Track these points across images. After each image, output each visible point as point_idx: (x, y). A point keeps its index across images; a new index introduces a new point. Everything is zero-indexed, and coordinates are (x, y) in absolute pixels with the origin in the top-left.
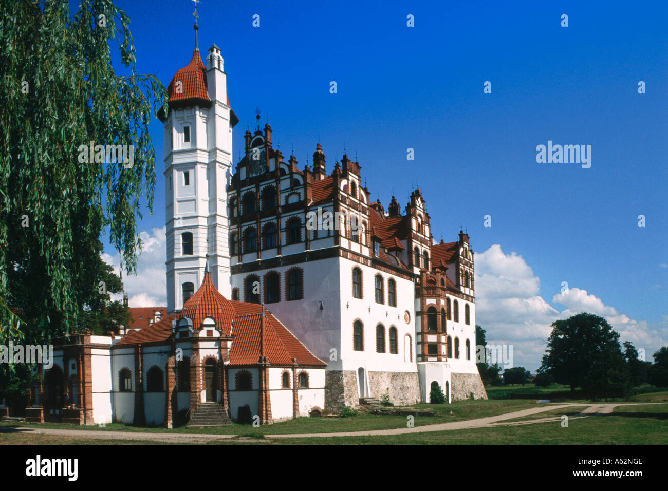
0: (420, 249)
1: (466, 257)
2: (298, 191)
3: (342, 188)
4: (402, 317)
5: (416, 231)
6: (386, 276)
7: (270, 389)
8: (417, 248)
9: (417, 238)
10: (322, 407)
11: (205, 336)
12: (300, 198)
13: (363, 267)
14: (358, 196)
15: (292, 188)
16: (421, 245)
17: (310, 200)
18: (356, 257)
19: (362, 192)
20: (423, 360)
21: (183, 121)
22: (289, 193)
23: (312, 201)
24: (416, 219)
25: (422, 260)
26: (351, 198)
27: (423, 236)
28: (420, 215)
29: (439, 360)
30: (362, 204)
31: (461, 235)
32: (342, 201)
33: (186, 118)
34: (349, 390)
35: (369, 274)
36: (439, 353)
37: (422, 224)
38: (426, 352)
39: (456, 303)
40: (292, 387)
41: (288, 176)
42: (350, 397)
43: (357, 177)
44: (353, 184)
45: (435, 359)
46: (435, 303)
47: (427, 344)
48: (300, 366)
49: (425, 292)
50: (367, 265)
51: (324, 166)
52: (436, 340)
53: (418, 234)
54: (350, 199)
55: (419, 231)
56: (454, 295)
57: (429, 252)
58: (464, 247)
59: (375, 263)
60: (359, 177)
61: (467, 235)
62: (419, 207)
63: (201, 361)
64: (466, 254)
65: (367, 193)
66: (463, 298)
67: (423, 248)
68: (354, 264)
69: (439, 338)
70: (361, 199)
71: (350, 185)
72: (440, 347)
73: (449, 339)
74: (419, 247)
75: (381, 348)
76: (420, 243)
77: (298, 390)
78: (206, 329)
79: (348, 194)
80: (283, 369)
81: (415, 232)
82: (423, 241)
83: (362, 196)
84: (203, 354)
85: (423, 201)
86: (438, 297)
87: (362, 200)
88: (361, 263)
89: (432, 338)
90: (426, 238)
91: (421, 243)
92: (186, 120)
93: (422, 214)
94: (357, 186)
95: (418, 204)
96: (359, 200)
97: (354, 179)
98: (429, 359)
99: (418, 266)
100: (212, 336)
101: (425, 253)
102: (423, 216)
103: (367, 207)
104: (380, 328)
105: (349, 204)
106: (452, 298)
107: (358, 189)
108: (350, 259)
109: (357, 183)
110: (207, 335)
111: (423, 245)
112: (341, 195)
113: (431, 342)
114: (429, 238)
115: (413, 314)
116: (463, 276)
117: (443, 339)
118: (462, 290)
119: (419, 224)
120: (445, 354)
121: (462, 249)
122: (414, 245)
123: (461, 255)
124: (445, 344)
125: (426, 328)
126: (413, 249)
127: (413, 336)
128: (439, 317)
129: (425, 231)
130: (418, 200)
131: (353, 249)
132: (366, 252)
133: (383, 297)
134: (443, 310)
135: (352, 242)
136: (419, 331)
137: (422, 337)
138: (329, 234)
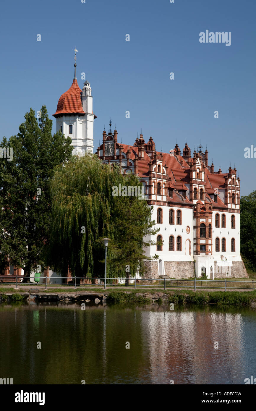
0: (198, 188)
1: (233, 184)
2: (131, 168)
3: (153, 170)
4: (185, 230)
8: (196, 189)
9: (196, 183)
12: (132, 172)
13: (162, 207)
14: (161, 171)
15: (128, 166)
18: (159, 203)
19: (164, 168)
20: (197, 254)
22: (126, 168)
24: (196, 171)
25: (198, 195)
26: (158, 173)
27: (200, 180)
28: (198, 168)
29: (207, 255)
30: (164, 174)
31: (230, 170)
32: (153, 177)
34: (154, 271)
35: (166, 210)
36: (206, 251)
37: (200, 173)
38: (199, 249)
39: (224, 216)
41: (126, 160)
42: (154, 274)
43: (161, 162)
44: (159, 166)
45: (204, 254)
46: (204, 221)
47: (199, 245)
49: (199, 215)
50: (165, 206)
52: (205, 243)
53: (197, 180)
55: (197, 178)
56: (223, 211)
57: (204, 188)
58: (231, 178)
59: (169, 204)
61: (234, 169)
62: (198, 164)
64: (233, 182)
65: (166, 168)
66: (229, 212)
67: (200, 187)
68: (158, 207)
69: (207, 242)
71: (157, 167)
72: (208, 247)
73: (217, 239)
74: (198, 187)
75: (171, 248)
76: (198, 185)
79: (156, 172)
81: (195, 180)
82: (200, 184)
83: (163, 170)
85: (200, 159)
86: (208, 218)
89: (202, 242)
93: (200, 167)
94: (161, 166)
95: (197, 162)
96: (162, 173)
98: (201, 254)
99: (195, 198)
101: (202, 190)
103: (166, 175)
104: (171, 238)
105: (157, 177)
106: (221, 213)
107: (161, 167)
108: (157, 205)
109: (161, 164)
112: (153, 174)
113: (202, 244)
114: (204, 180)
115: (191, 228)
116: (230, 198)
117: (210, 242)
118: (229, 206)
119: (198, 174)
120: (211, 250)
121: (230, 180)
122: (194, 187)
123: (229, 184)
124: (211, 245)
125: (199, 236)
126: (193, 190)
127: (192, 240)
128: (207, 230)
129: (201, 177)
130: (197, 160)
131: (158, 199)
132: (165, 199)
133: (173, 220)
134: (210, 225)
135: (157, 196)
136: (195, 237)
137: (197, 241)
138: (146, 193)
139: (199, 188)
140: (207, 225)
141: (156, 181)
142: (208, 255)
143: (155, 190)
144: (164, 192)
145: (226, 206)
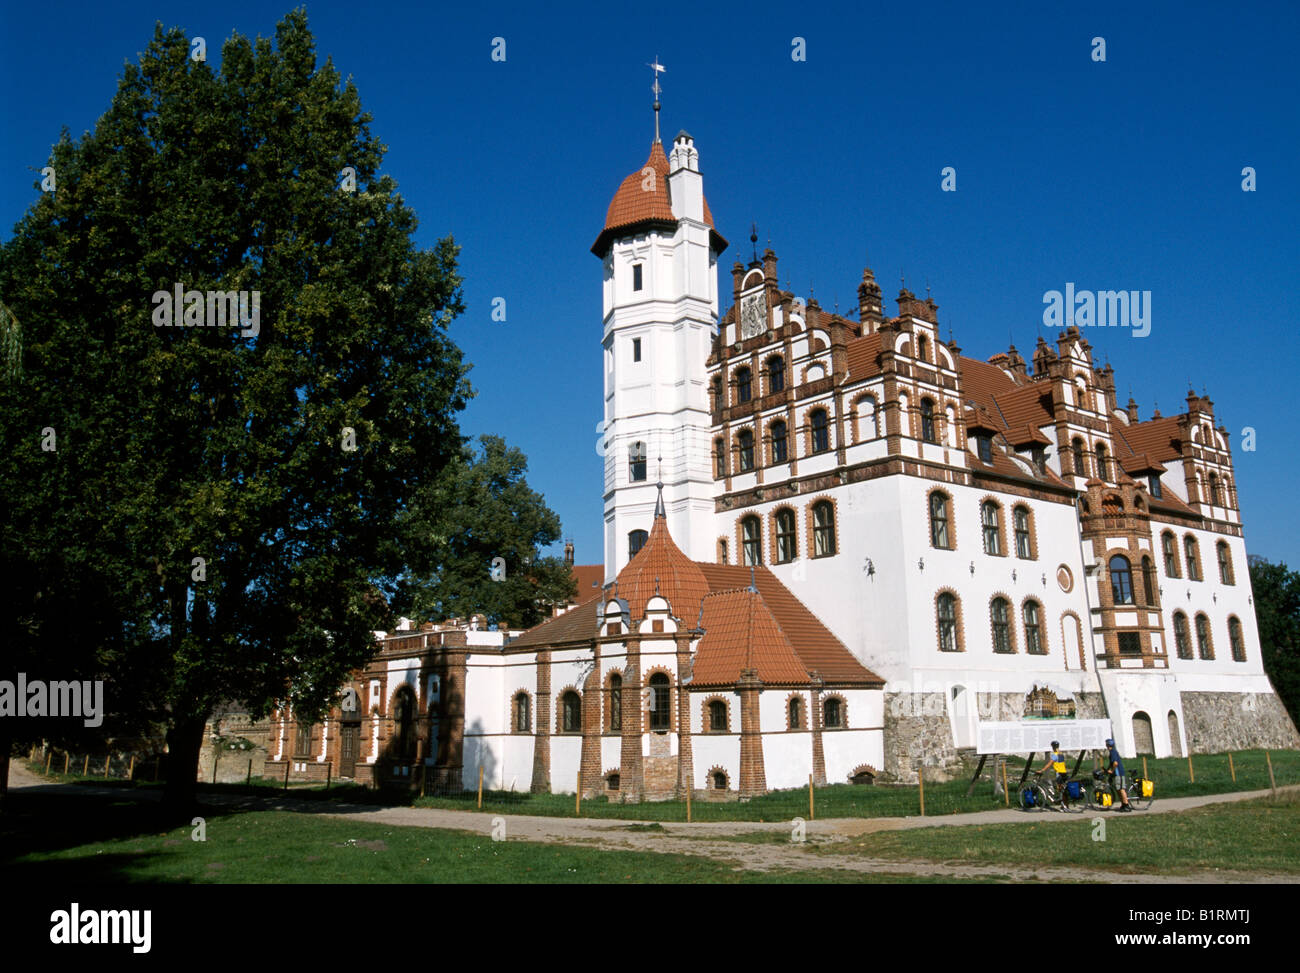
0: (1087, 440)
1: (1209, 444)
2: (822, 359)
3: (898, 349)
4: (1052, 580)
5: (1075, 407)
6: (1007, 500)
7: (762, 731)
8: (1078, 441)
9: (1078, 420)
10: (878, 765)
11: (650, 631)
12: (825, 371)
13: (951, 488)
14: (934, 359)
15: (811, 355)
16: (1089, 433)
17: (844, 374)
18: (935, 472)
19: (943, 350)
20: (1110, 666)
21: (632, 257)
22: (808, 363)
23: (848, 375)
24: (1074, 383)
25: (1091, 463)
26: (919, 364)
27: (1093, 415)
28: (1081, 375)
29: (1148, 665)
30: (944, 372)
31: (1191, 399)
32: (898, 373)
33: (636, 252)
34: (933, 733)
35: (966, 501)
36: (1144, 651)
37: (1088, 390)
38: (1116, 649)
39: (1190, 540)
40: (810, 727)
41: (804, 335)
42: (934, 745)
43: (931, 326)
44: (923, 339)
45: (1139, 662)
46: (1126, 547)
47: (1115, 632)
48: (827, 685)
49: (1101, 524)
50: (962, 484)
51: (880, 307)
52: (1136, 624)
53: (1079, 411)
54: (917, 367)
55: (1079, 406)
56: (1185, 525)
57: (1108, 443)
58: (1199, 425)
59: (979, 478)
60: (934, 323)
61: (1206, 399)
62: (1079, 359)
63: (642, 679)
64: (1208, 437)
65: (954, 350)
66: (1208, 529)
67: (1094, 438)
68: (931, 484)
69: (1142, 619)
70: (940, 364)
71: (915, 341)
72: (1148, 638)
73: (1179, 616)
74: (1085, 436)
75: (1003, 642)
76: (1085, 430)
77: (823, 733)
78: (651, 617)
79: (913, 358)
80: (791, 692)
81: (1072, 409)
82: (1091, 425)
83: (943, 356)
84: (647, 665)
85: (1085, 348)
86: (1135, 533)
87: (944, 365)
88: (948, 482)
89: (1126, 619)
90: (1100, 417)
91: (1089, 428)
92: (638, 256)
93: (1087, 373)
94: (932, 341)
95: (1073, 354)
96: (937, 366)
97: (924, 329)
98: (1125, 663)
99: (1081, 472)
100: (662, 630)
101: (1101, 446)
102: (1089, 376)
103: (955, 375)
104: (1000, 603)
105: (916, 375)
106: (1180, 531)
107: (933, 346)
108: (921, 477)
109: (931, 335)
110: (654, 630)
111: (1092, 431)
112: (897, 361)
113: (1123, 628)
114: (1107, 416)
115: (1078, 572)
116: (1203, 485)
117: (1153, 620)
118: (1205, 511)
119: (1080, 393)
120: (1160, 651)
121: (1195, 430)
122: (1071, 433)
123: (1193, 440)
124: (1160, 629)
125: (1110, 599)
126: (1070, 443)
127: (1084, 615)
128: (1138, 575)
129: (1096, 403)
130: (1073, 346)
131: (927, 458)
132: (958, 460)
133: (1002, 542)
134: (1146, 559)
135: (925, 445)
136: (1096, 604)
137: (1103, 616)
138: (878, 430)
139: (1090, 440)
140: (1136, 560)
141: (916, 392)
142: (1152, 666)
143: (911, 422)
144: (951, 433)
145: (1193, 510)
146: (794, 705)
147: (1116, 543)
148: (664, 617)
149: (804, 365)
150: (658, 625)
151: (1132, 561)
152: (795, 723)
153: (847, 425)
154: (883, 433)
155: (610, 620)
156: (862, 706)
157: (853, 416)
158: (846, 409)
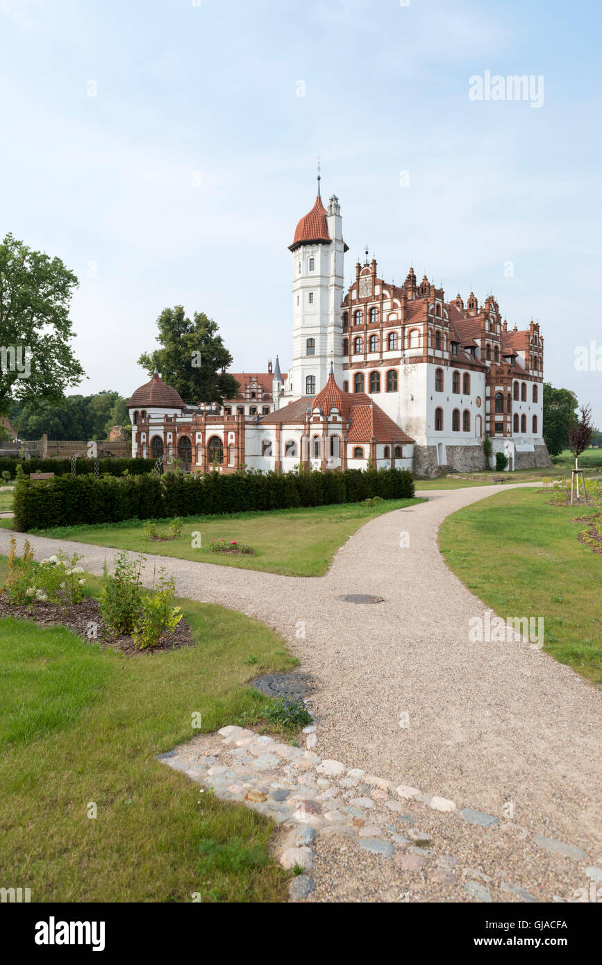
1: (536, 344)
2: (397, 312)
3: (429, 312)
4: (474, 403)
5: (489, 331)
6: (462, 371)
8: (488, 345)
9: (489, 337)
11: (332, 420)
12: (398, 317)
13: (444, 368)
14: (442, 315)
15: (392, 309)
18: (439, 362)
19: (445, 311)
20: (491, 435)
21: (309, 255)
22: (390, 312)
23: (407, 319)
24: (489, 321)
25: (493, 355)
26: (437, 317)
27: (495, 334)
28: (493, 317)
29: (505, 436)
30: (445, 320)
31: (532, 326)
32: (429, 322)
35: (448, 373)
36: (504, 431)
37: (494, 324)
38: (494, 429)
39: (524, 385)
40: (391, 457)
41: (389, 300)
43: (441, 300)
44: (438, 306)
45: (502, 435)
46: (503, 390)
47: (494, 423)
48: (397, 443)
49: (494, 381)
50: (447, 366)
52: (502, 420)
53: (490, 333)
54: (435, 320)
55: (491, 331)
56: (523, 379)
57: (499, 346)
58: (533, 335)
59: (453, 363)
61: (537, 324)
62: (491, 311)
63: (328, 438)
64: (536, 341)
65: (448, 311)
66: (531, 380)
68: (436, 366)
69: (505, 418)
70: (443, 317)
71: (436, 307)
72: (506, 425)
73: (516, 416)
74: (491, 343)
75: (456, 427)
76: (492, 341)
77: (395, 459)
78: (332, 415)
79: (434, 316)
80: (385, 445)
82: (494, 338)
83: (445, 313)
84: (330, 433)
85: (495, 305)
86: (506, 385)
87: (445, 317)
88: (443, 365)
89: (499, 418)
90: (497, 335)
92: (312, 254)
94: (441, 307)
95: (491, 308)
97: (439, 302)
98: (496, 435)
99: (489, 359)
100: (337, 420)
101: (496, 347)
102: (495, 317)
103: (448, 321)
104: (456, 412)
105: (435, 323)
106: (520, 381)
107: (441, 309)
108: (434, 363)
111: (494, 341)
112: (429, 317)
113: (498, 421)
114: (500, 334)
115: (483, 399)
117: (509, 419)
118: (531, 373)
119: (491, 325)
120: (509, 430)
121: (531, 338)
122: (486, 342)
123: (530, 341)
124: (509, 422)
125: (494, 410)
126: (486, 346)
127: (483, 416)
128: (506, 402)
129: (496, 329)
130: (491, 305)
131: (437, 356)
132: (446, 356)
133: (459, 388)
134: (509, 395)
135: (436, 351)
136: (488, 411)
137: (491, 417)
138: (419, 345)
139: (493, 345)
140: (506, 395)
141: (434, 330)
143: (432, 341)
144: (445, 345)
145: (527, 372)
146: (386, 449)
147: (499, 388)
148: (337, 415)
149: (388, 313)
150: (335, 418)
151: (504, 396)
152: (386, 455)
153: (406, 340)
154: (422, 346)
155: (314, 415)
156: (407, 450)
157: (409, 337)
158: (406, 334)
